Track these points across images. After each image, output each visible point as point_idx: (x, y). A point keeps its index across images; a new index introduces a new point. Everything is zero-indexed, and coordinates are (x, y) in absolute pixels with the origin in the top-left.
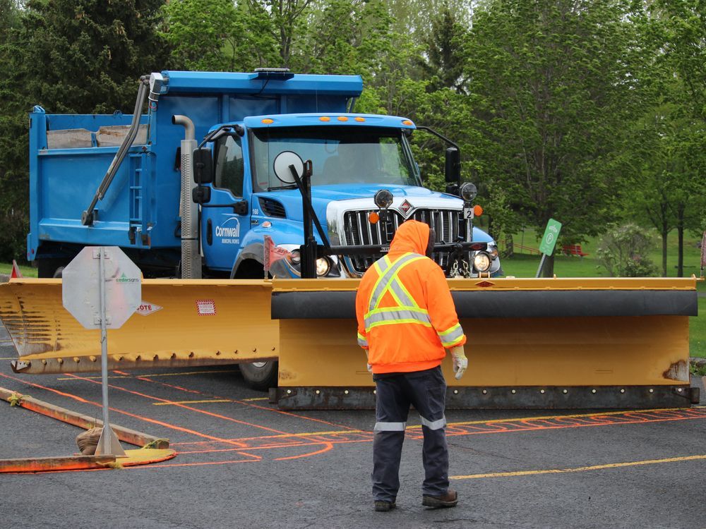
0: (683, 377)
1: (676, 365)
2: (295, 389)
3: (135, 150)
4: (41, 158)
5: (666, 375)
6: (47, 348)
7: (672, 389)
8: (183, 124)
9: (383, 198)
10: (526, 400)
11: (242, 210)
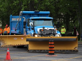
0: (77, 49)
1: (76, 47)
2: (30, 50)
3: (20, 21)
4: (11, 22)
5: (74, 49)
6: (5, 44)
7: (75, 50)
8: (24, 18)
9: (44, 28)
10: (57, 51)
11: (29, 29)
